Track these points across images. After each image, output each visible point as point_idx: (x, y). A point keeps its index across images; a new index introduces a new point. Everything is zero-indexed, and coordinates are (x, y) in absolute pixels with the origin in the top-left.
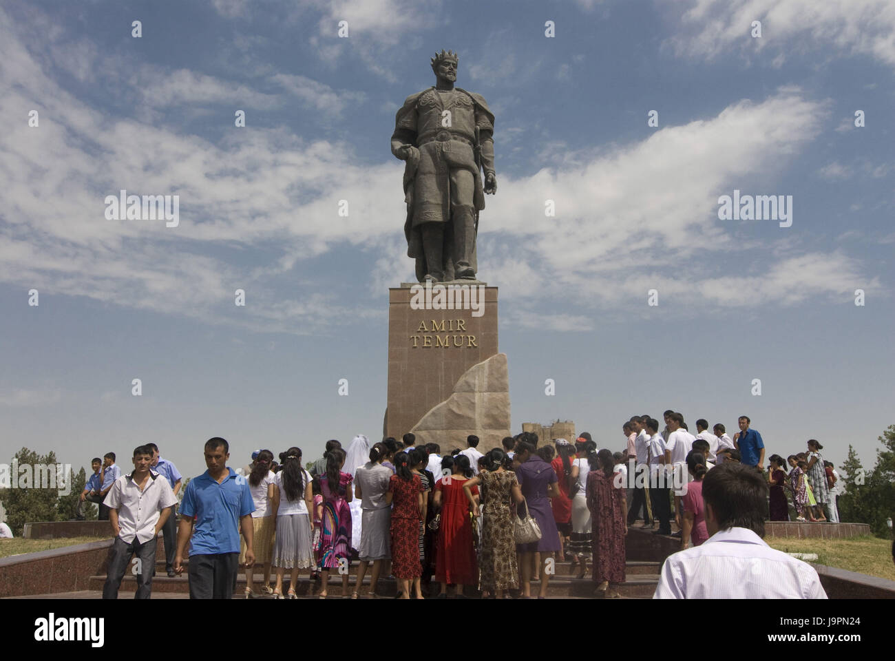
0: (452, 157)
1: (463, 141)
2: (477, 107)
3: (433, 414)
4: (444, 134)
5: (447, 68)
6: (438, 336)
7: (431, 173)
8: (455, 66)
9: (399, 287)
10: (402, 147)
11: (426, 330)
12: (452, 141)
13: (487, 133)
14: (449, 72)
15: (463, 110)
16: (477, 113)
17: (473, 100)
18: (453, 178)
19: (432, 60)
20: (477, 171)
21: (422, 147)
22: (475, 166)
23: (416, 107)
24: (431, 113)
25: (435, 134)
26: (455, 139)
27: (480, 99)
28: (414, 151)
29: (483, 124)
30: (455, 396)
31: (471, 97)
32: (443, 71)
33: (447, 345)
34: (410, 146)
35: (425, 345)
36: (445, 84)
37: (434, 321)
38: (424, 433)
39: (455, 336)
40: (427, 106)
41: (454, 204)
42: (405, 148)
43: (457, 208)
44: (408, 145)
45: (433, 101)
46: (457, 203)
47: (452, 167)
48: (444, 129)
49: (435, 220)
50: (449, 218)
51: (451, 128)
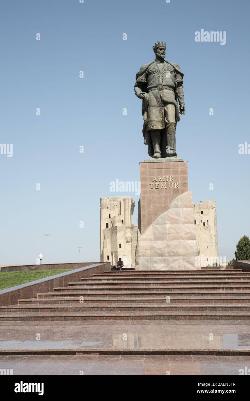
0: (165, 99)
1: (170, 90)
2: (176, 71)
3: (161, 218)
4: (161, 87)
5: (161, 51)
6: (162, 184)
7: (155, 106)
8: (165, 50)
9: (144, 162)
10: (141, 94)
11: (156, 181)
12: (165, 90)
13: (180, 84)
14: (162, 54)
16: (176, 74)
17: (174, 68)
18: (165, 108)
19: (154, 47)
20: (176, 104)
21: (150, 93)
22: (175, 102)
23: (147, 72)
24: (154, 76)
25: (156, 87)
27: (177, 67)
28: (146, 95)
29: (179, 79)
30: (170, 210)
31: (173, 67)
32: (159, 53)
33: (166, 187)
34: (145, 93)
35: (156, 188)
36: (160, 59)
37: (160, 177)
38: (157, 226)
39: (169, 184)
40: (152, 72)
41: (167, 121)
42: (143, 94)
43: (168, 124)
44: (144, 92)
45: (155, 69)
46: (168, 121)
47: (165, 103)
48: (161, 85)
49: (158, 129)
50: (164, 127)
51: (165, 84)
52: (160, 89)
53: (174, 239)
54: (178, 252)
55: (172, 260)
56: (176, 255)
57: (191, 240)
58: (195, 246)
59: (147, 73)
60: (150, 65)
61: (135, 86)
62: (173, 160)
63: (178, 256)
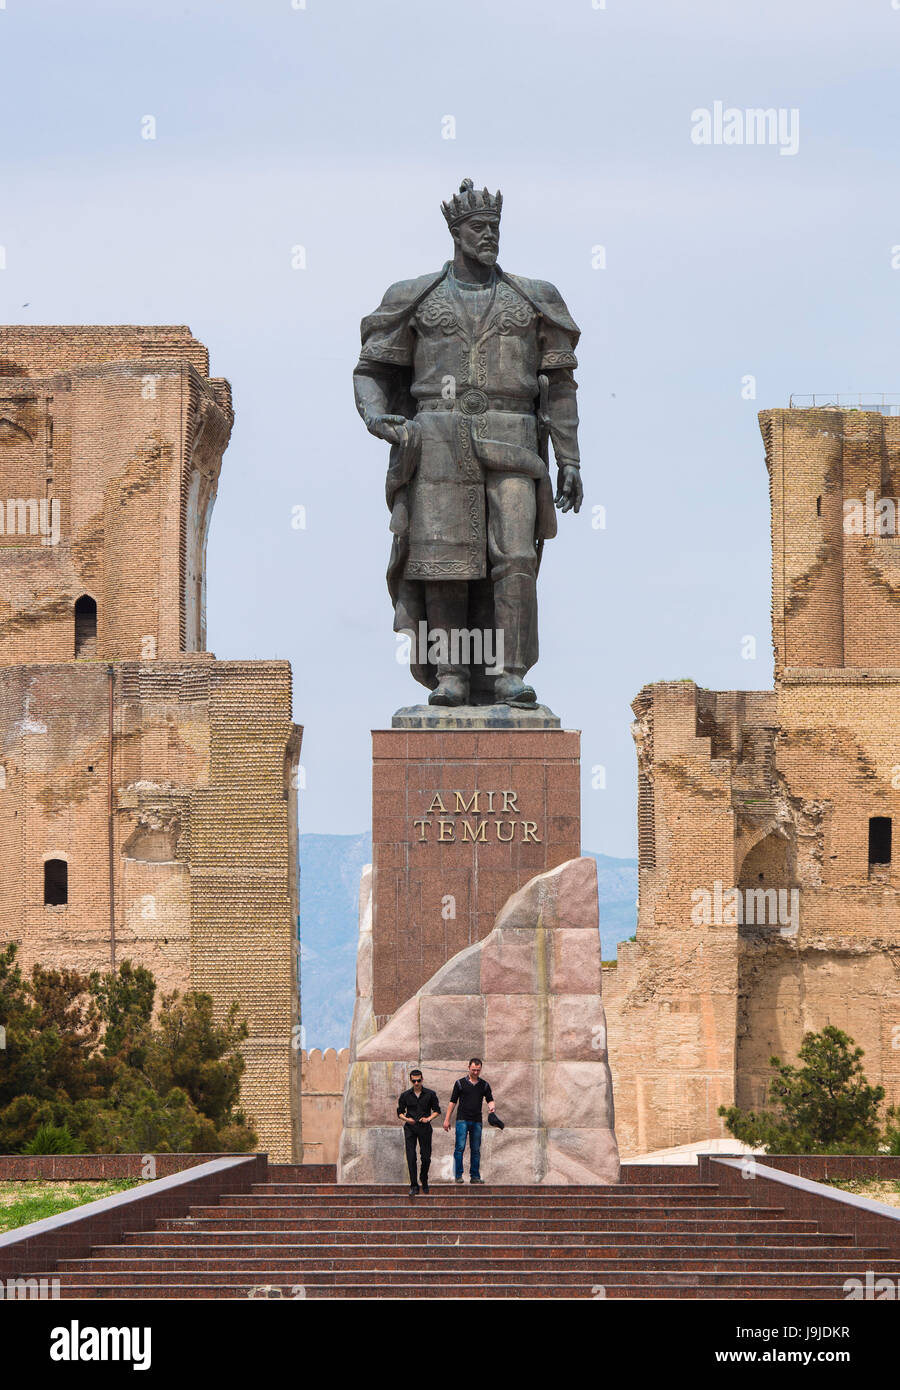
0: (492, 454)
1: (513, 410)
3: (461, 966)
5: (479, 235)
6: (466, 823)
8: (495, 229)
9: (389, 727)
10: (384, 419)
11: (443, 810)
12: (491, 413)
13: (564, 374)
14: (482, 245)
15: (515, 339)
16: (542, 334)
17: (536, 309)
18: (493, 493)
19: (446, 206)
20: (542, 472)
21: (423, 416)
24: (446, 345)
26: (499, 408)
29: (557, 358)
30: (499, 934)
31: (532, 304)
32: (471, 240)
33: (483, 839)
34: (400, 421)
35: (442, 839)
36: (476, 269)
37: (459, 794)
38: (441, 1000)
39: (499, 823)
40: (436, 327)
41: (495, 548)
42: (392, 423)
43: (501, 561)
44: (398, 418)
45: (450, 318)
46: (501, 548)
47: (491, 472)
48: (475, 388)
49: (456, 577)
50: (484, 575)
51: (490, 384)
52: (473, 408)
53: (510, 1057)
54: (526, 1110)
55: (501, 1140)
56: (519, 1120)
57: (584, 1058)
58: (599, 1085)
59: (413, 330)
60: (427, 294)
61: (357, 372)
62: (519, 723)
63: (526, 1124)
